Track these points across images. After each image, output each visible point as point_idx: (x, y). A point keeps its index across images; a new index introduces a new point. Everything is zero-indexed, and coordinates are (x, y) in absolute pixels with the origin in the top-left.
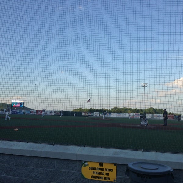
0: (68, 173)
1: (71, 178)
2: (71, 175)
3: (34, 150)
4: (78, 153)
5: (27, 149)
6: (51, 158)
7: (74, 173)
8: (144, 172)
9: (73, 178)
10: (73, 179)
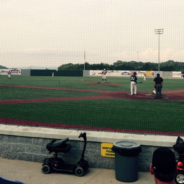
0: (91, 151)
1: (93, 155)
2: (93, 152)
3: (63, 134)
4: (97, 137)
5: (58, 134)
6: (77, 141)
7: (95, 151)
8: (124, 148)
9: (94, 154)
10: (94, 156)
